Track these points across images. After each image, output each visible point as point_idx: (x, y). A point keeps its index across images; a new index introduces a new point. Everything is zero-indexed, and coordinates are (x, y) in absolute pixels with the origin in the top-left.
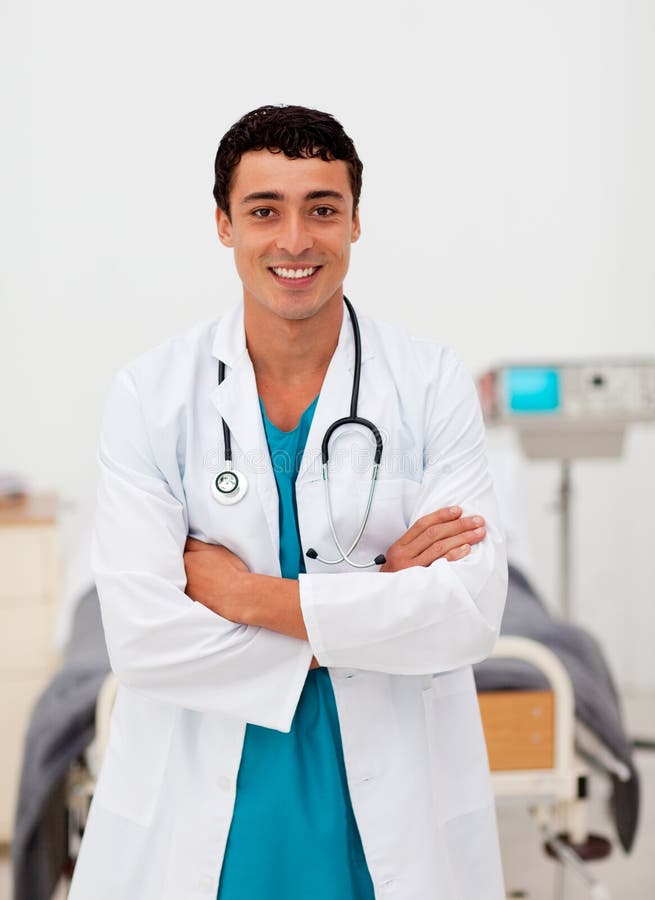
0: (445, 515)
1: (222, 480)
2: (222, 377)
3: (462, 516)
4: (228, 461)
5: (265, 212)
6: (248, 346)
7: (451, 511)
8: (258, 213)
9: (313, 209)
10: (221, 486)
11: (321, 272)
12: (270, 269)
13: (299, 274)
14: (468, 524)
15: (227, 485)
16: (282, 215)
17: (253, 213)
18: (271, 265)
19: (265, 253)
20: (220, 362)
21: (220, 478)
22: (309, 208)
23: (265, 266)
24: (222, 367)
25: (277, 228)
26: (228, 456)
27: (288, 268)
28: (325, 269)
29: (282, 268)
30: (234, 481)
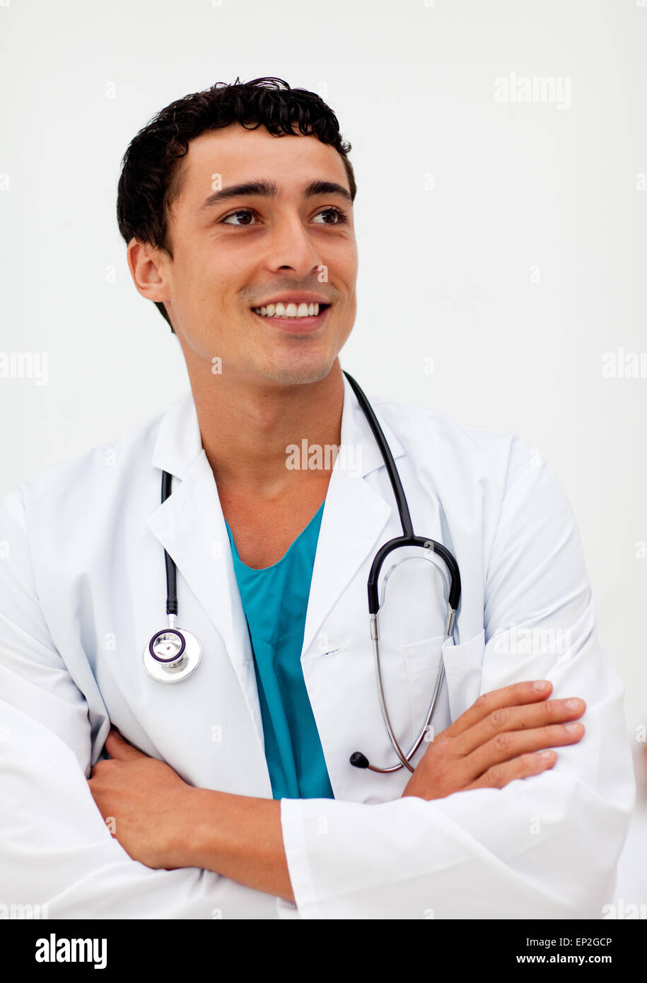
0: (525, 692)
1: (159, 640)
2: (167, 492)
3: (551, 698)
4: (172, 616)
5: (247, 216)
6: (203, 446)
7: (536, 686)
8: (234, 220)
9: (314, 213)
10: (156, 649)
11: (329, 313)
12: (254, 309)
13: (304, 310)
14: (558, 712)
15: (167, 648)
16: (268, 223)
17: (223, 220)
18: (258, 302)
19: (247, 285)
20: (164, 472)
21: (156, 639)
22: (310, 209)
23: (247, 304)
24: (167, 479)
25: (264, 242)
26: (172, 607)
27: (285, 302)
28: (335, 309)
29: (275, 302)
30: (179, 643)
